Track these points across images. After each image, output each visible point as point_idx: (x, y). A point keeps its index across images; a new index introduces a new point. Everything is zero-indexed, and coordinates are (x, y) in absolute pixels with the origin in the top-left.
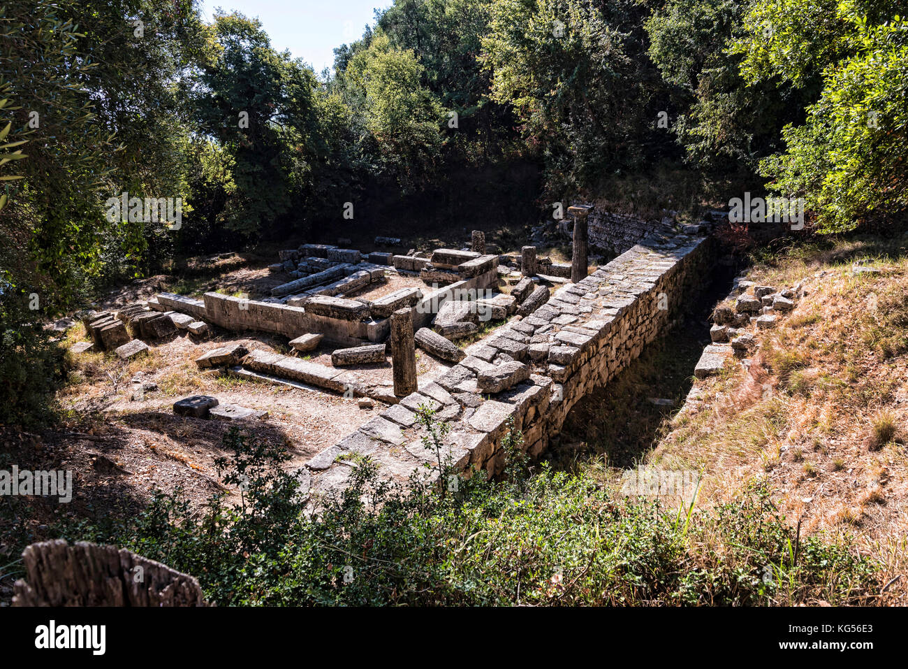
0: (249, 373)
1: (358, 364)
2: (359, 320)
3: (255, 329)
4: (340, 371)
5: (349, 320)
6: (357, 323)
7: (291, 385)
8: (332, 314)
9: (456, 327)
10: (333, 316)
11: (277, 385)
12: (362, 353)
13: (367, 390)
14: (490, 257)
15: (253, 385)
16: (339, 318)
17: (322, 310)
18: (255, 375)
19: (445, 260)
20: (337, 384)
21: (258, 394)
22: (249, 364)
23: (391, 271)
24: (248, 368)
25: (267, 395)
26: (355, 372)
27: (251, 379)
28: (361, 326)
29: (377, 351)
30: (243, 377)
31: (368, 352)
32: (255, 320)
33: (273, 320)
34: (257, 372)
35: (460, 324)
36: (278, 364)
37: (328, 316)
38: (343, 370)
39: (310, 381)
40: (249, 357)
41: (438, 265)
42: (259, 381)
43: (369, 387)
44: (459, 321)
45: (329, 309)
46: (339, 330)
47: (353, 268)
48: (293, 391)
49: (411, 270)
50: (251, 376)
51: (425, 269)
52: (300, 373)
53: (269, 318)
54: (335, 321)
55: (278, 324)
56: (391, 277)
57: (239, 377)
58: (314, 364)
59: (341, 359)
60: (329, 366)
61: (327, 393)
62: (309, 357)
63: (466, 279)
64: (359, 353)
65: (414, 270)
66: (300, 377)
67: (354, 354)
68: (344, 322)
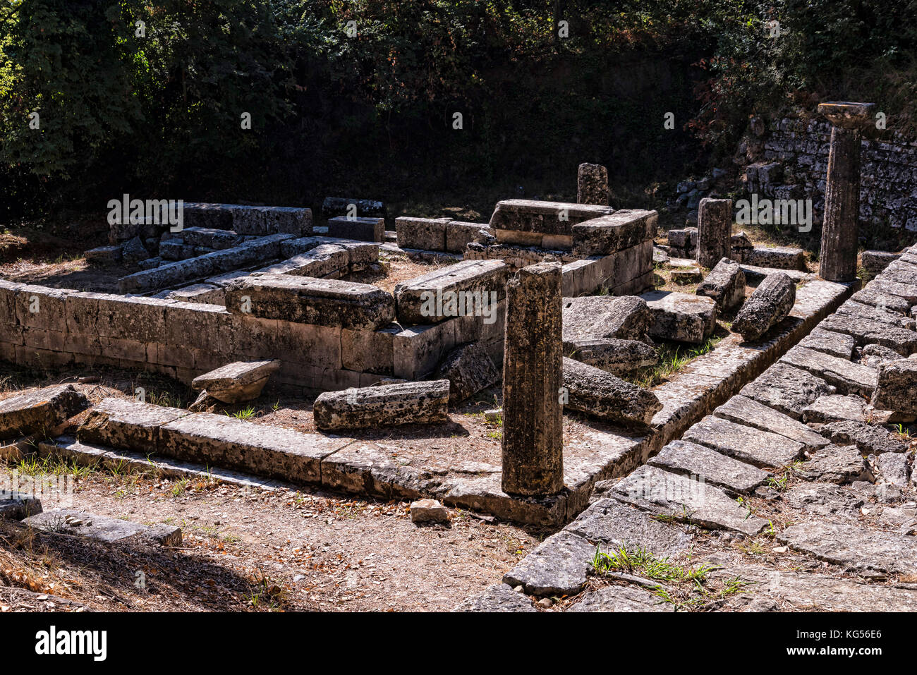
0: (96, 451)
1: (383, 426)
2: (372, 325)
3: (90, 361)
4: (340, 442)
5: (345, 325)
6: (366, 333)
7: (214, 477)
8: (299, 312)
9: (609, 349)
10: (304, 319)
11: (172, 477)
12: (394, 398)
13: (424, 483)
14: (638, 214)
15: (109, 479)
16: (320, 321)
17: (275, 303)
18: (112, 455)
19: (528, 221)
20: (340, 470)
21: (131, 496)
22: (96, 430)
23: (390, 252)
24: (91, 438)
25: (156, 500)
26: (379, 444)
27: (102, 466)
28: (373, 341)
29: (430, 395)
30: (83, 461)
31: (408, 397)
32: (91, 339)
33: (141, 338)
34: (118, 449)
35: (616, 343)
36: (173, 426)
37: (288, 318)
38: (348, 440)
39: (264, 466)
40: (95, 414)
41: (506, 234)
42: (125, 470)
43: (428, 476)
44: (609, 336)
45: (295, 299)
46: (314, 355)
47: (303, 241)
48: (223, 490)
49: (438, 250)
50: (102, 459)
51: (475, 244)
52: (236, 446)
53: (127, 331)
54: (305, 330)
55: (151, 346)
56: (393, 265)
57: (71, 461)
58: (266, 427)
59: (339, 413)
60: (306, 431)
61: (313, 492)
62: (250, 413)
63: (591, 256)
64: (384, 400)
65: (445, 250)
66: (235, 458)
67: (373, 400)
68: (331, 333)
